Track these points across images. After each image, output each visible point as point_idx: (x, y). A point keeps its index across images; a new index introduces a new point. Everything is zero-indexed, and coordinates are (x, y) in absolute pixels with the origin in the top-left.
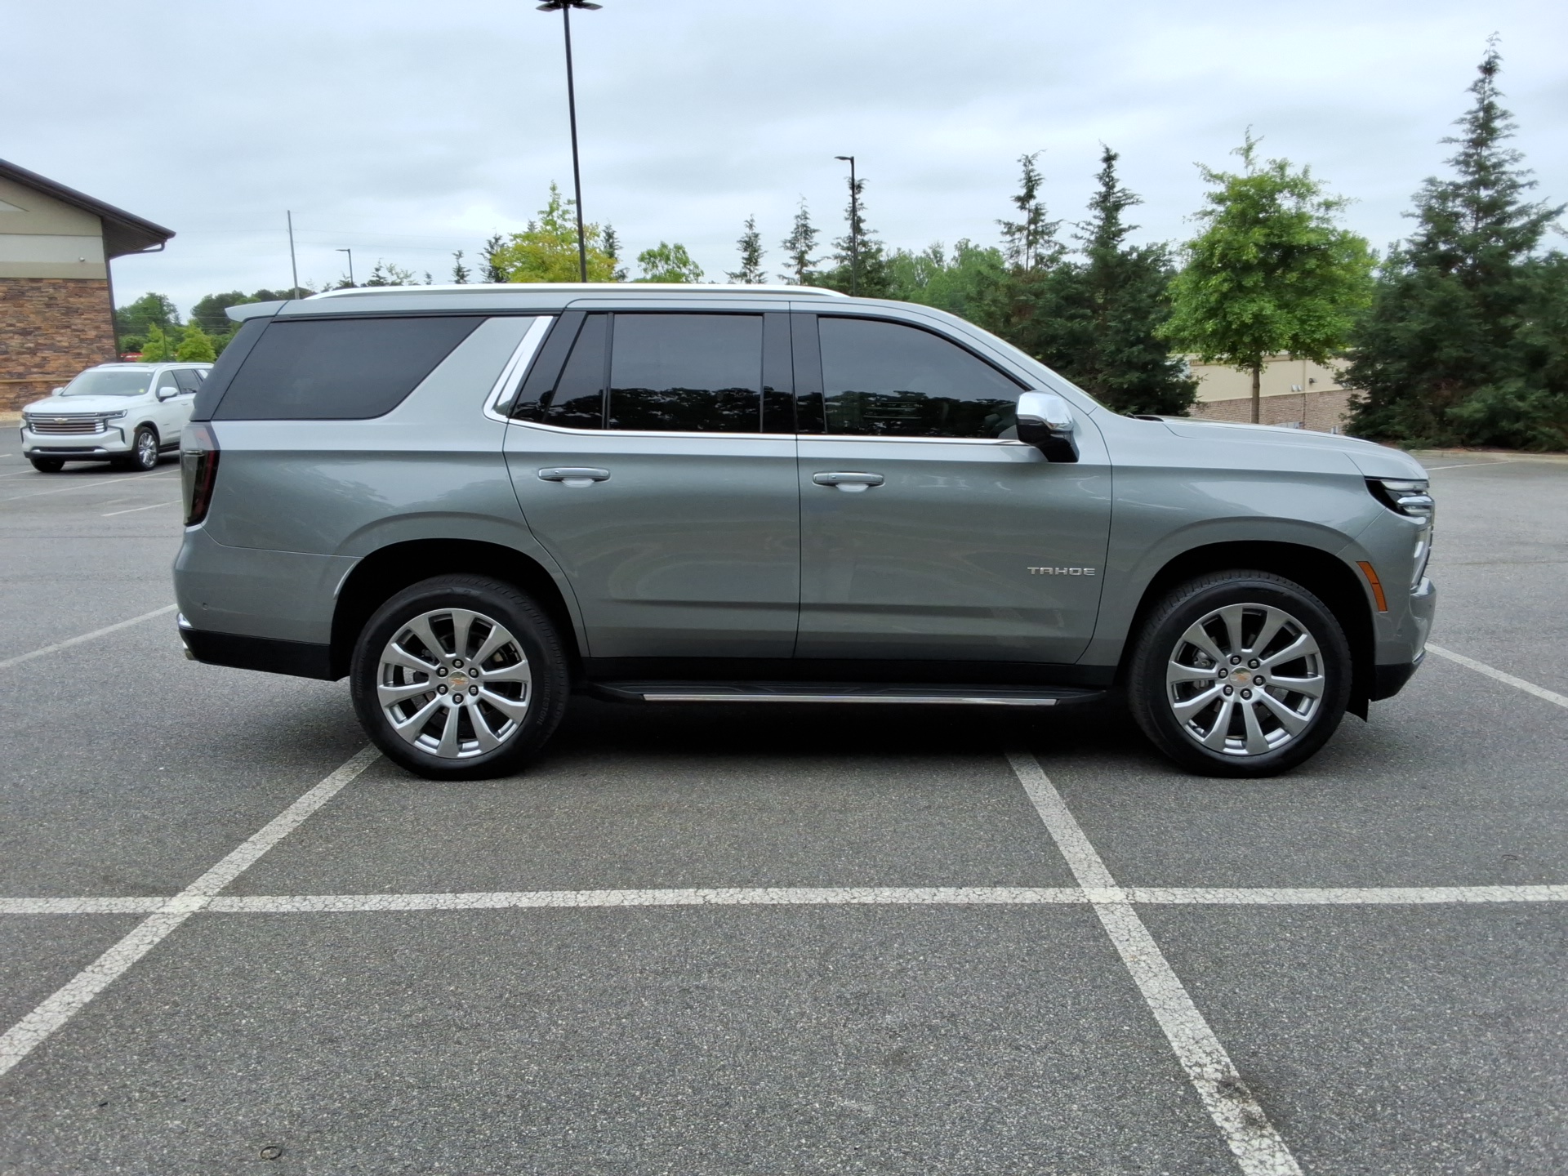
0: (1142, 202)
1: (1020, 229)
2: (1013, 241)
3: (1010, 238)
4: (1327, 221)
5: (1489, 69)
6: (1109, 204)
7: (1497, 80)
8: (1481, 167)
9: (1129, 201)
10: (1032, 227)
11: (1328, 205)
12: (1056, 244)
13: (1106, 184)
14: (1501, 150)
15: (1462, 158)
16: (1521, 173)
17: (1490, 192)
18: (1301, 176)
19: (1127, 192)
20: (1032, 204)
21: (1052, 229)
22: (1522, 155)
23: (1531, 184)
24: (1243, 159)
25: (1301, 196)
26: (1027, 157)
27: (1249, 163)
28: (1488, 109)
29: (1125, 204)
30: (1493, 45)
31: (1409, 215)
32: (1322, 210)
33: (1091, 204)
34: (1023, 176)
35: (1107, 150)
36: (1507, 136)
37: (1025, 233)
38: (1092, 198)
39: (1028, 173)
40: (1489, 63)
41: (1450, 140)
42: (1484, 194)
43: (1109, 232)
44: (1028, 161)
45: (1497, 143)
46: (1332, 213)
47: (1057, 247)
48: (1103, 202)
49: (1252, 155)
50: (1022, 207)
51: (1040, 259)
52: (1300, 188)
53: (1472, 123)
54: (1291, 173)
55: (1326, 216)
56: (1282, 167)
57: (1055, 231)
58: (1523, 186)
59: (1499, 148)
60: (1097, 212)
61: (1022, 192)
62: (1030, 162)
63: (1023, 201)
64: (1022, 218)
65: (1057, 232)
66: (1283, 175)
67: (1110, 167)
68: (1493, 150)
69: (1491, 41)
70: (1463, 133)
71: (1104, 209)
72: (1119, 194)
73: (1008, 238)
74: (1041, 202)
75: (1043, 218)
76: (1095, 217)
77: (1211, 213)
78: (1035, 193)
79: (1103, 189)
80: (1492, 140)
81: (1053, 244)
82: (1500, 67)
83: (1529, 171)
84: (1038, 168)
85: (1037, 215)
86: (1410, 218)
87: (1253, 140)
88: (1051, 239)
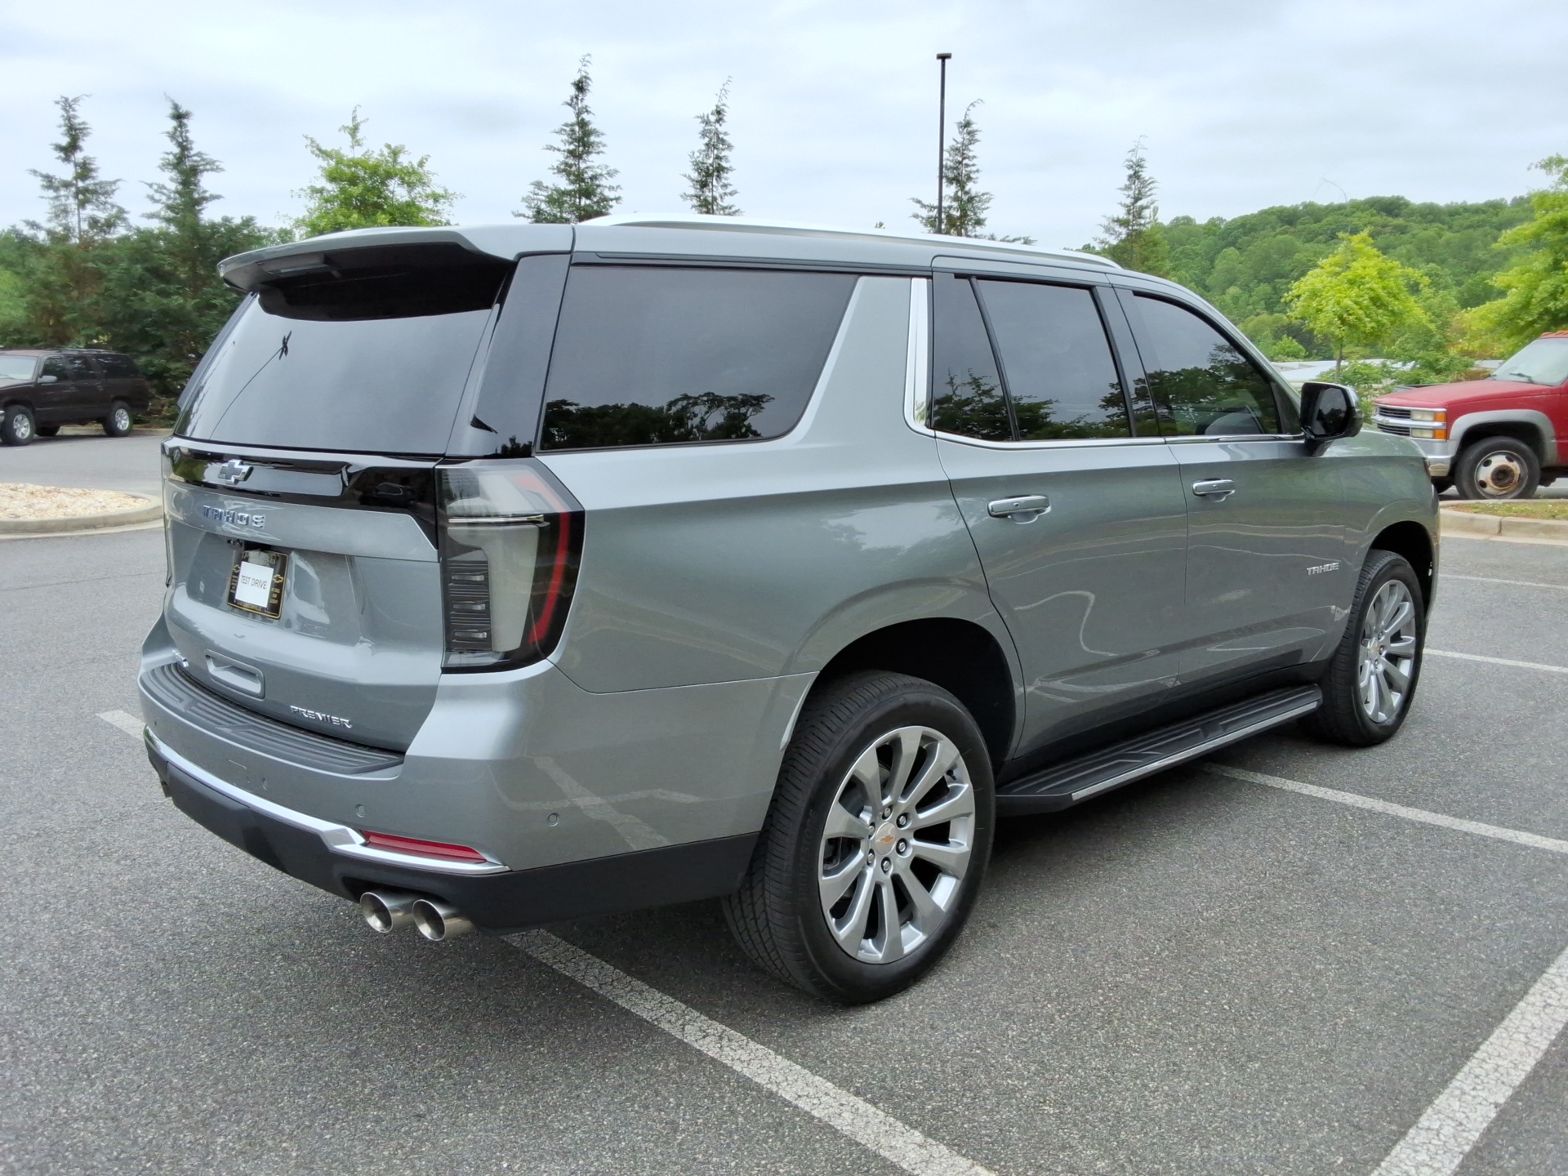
0: (222, 170)
1: (67, 185)
2: (57, 198)
3: (55, 194)
4: (437, 212)
5: (580, 87)
6: (187, 169)
7: (589, 100)
8: (578, 177)
9: (208, 167)
10: (80, 184)
11: (436, 198)
12: (113, 206)
13: (180, 145)
14: (596, 165)
15: (562, 167)
16: (611, 188)
17: (588, 202)
18: (416, 166)
19: (205, 157)
20: (79, 156)
21: (108, 188)
22: (616, 171)
23: (617, 199)
24: (349, 138)
25: (411, 186)
26: (67, 100)
27: (357, 143)
28: (583, 124)
29: (202, 171)
30: (585, 65)
31: (520, 215)
32: (431, 202)
33: (163, 165)
34: (62, 122)
35: (176, 107)
36: (598, 153)
37: (73, 189)
38: (163, 159)
39: (69, 119)
40: (580, 81)
41: (551, 148)
42: (584, 202)
43: (189, 200)
44: (67, 105)
45: (592, 157)
46: (440, 206)
47: (115, 211)
48: (178, 164)
49: (359, 135)
50: (67, 159)
51: (94, 222)
52: (410, 178)
53: (570, 136)
54: (404, 160)
55: (436, 209)
56: (395, 153)
57: (113, 191)
58: (612, 200)
59: (593, 163)
60: (174, 174)
61: (64, 141)
62: (70, 106)
63: (69, 150)
64: (67, 172)
65: (116, 193)
66: (395, 161)
67: (181, 125)
68: (589, 164)
69: (585, 62)
70: (562, 142)
71: (181, 172)
72: (195, 158)
73: (51, 193)
74: (91, 156)
75: (94, 174)
76: (169, 181)
77: (321, 191)
78: (81, 143)
79: (176, 150)
80: (588, 153)
81: (109, 206)
82: (590, 88)
83: (618, 187)
84: (82, 115)
85: (85, 170)
86: (522, 218)
87: (359, 120)
88: (109, 200)
